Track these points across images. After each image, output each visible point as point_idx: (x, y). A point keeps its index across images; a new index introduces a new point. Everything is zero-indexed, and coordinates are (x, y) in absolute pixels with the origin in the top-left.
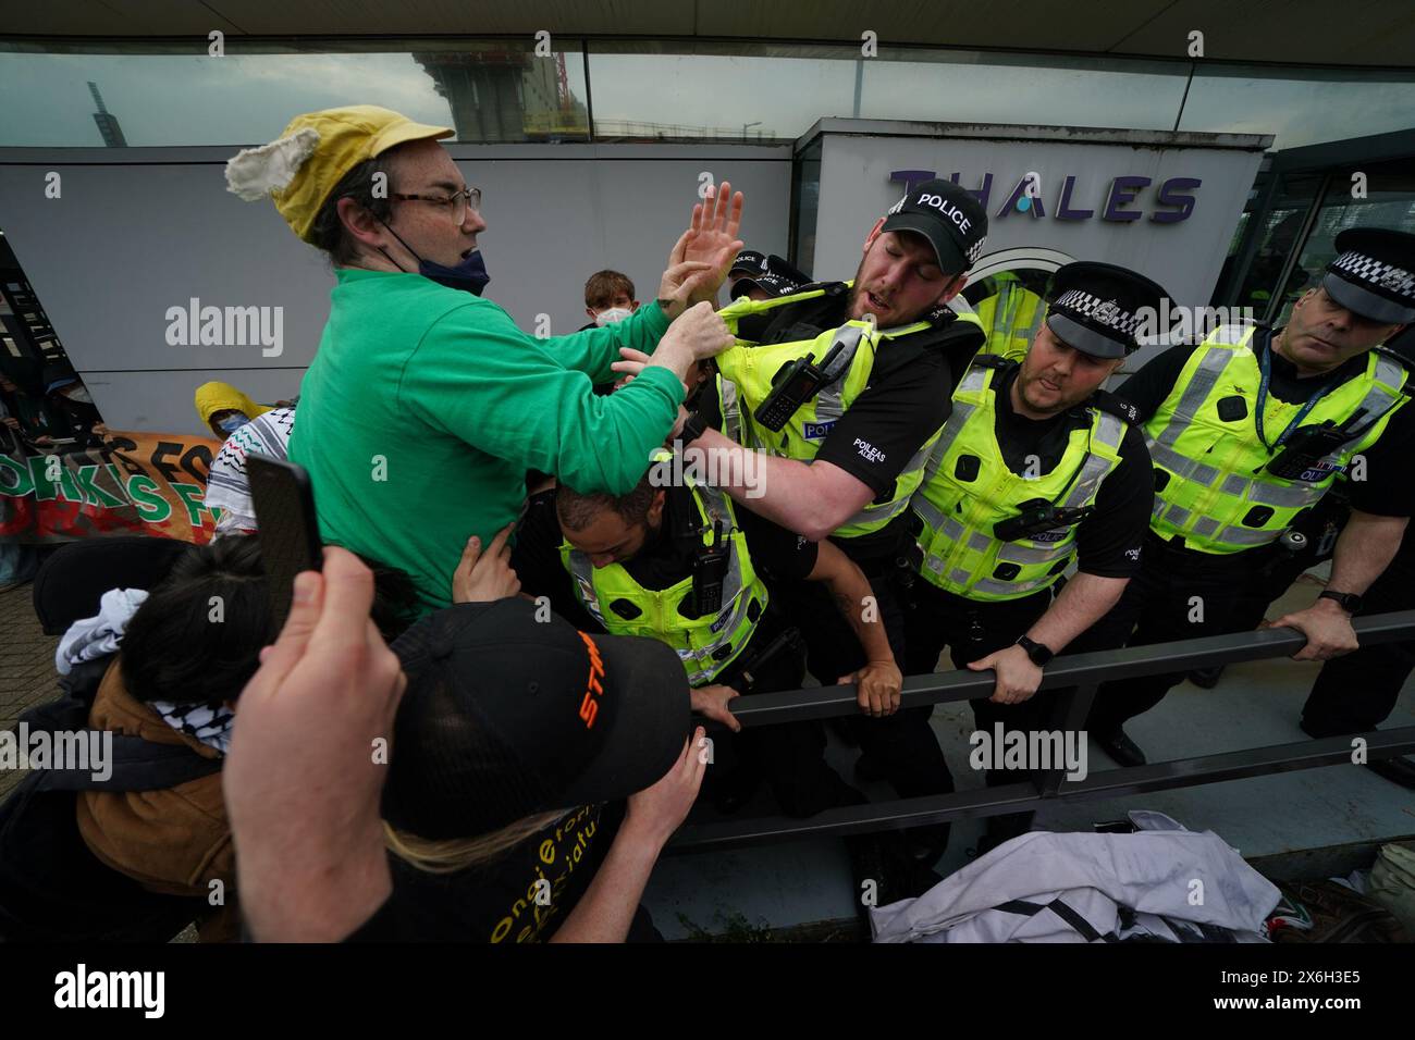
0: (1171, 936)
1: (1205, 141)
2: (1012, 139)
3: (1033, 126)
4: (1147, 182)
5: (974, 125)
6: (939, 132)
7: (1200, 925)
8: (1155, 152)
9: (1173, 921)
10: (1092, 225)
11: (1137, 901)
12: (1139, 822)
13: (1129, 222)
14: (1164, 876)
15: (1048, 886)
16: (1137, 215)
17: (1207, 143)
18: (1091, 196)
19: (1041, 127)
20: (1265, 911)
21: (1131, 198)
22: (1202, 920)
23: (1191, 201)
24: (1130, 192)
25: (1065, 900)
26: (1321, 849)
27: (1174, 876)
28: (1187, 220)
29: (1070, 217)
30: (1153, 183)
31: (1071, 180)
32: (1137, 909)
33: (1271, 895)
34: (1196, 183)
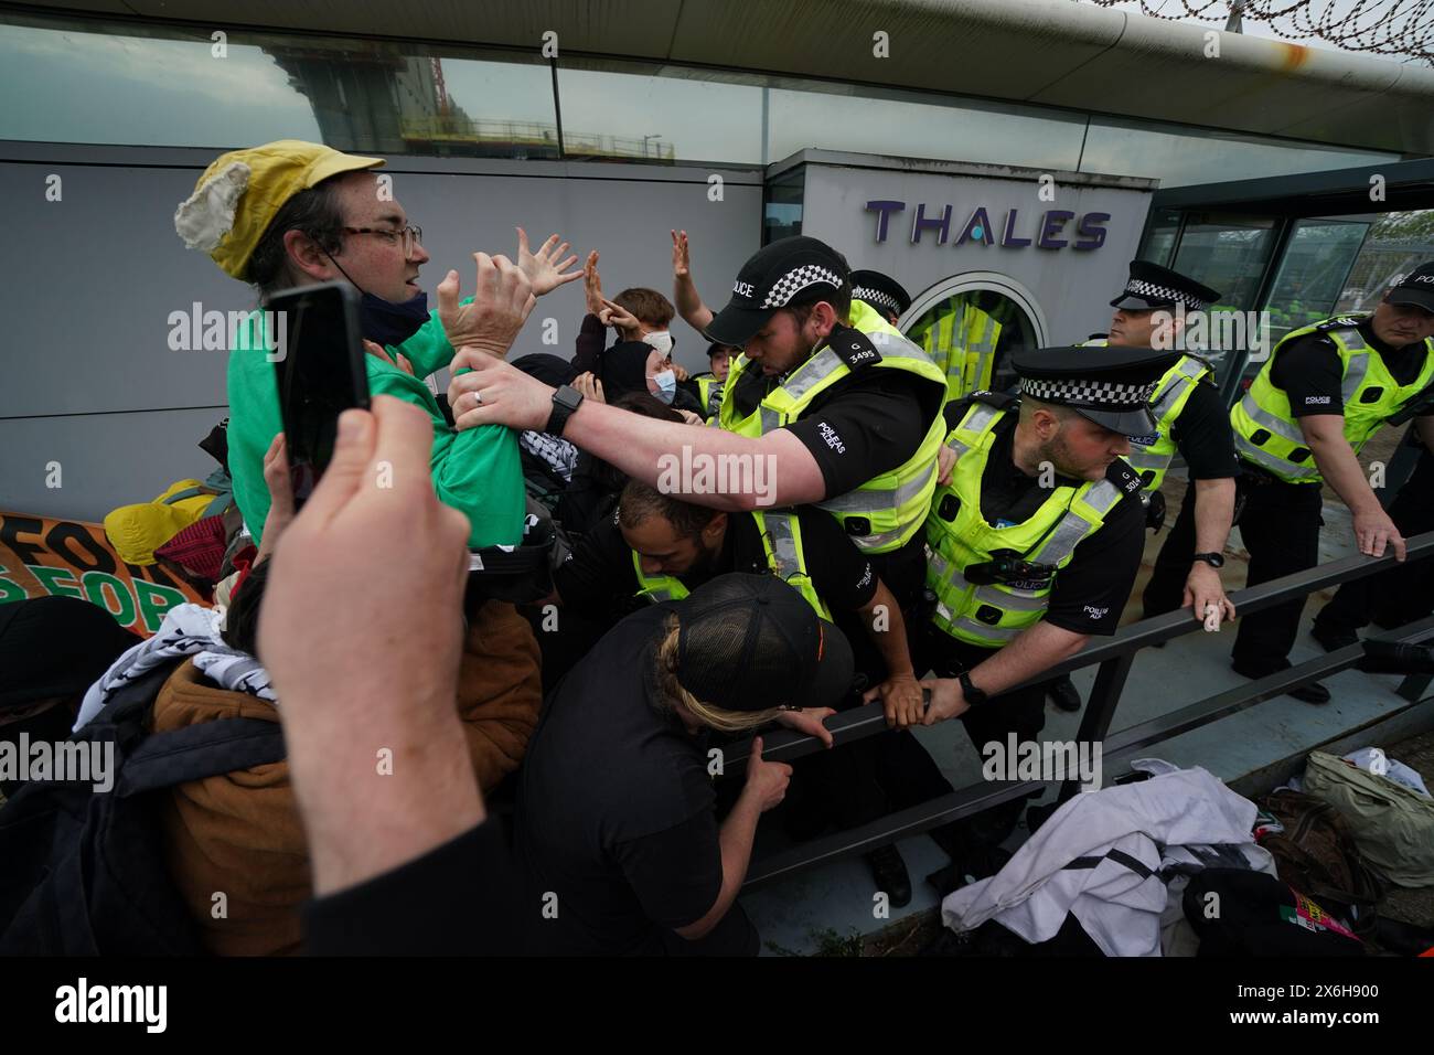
0: (1193, 860)
1: (1112, 182)
2: (967, 175)
3: (984, 164)
4: (1071, 215)
5: (936, 161)
6: (907, 167)
7: (1213, 846)
8: (1075, 190)
9: (1196, 848)
10: (1030, 251)
11: (1167, 837)
12: (1152, 769)
13: (1058, 249)
14: (1181, 809)
15: (1104, 839)
16: (1064, 244)
17: (1111, 183)
18: (1028, 228)
19: (990, 165)
20: (1250, 824)
21: (1059, 229)
22: (1215, 841)
23: (1103, 232)
24: (1057, 224)
25: (1120, 848)
26: (1272, 765)
27: (1189, 809)
28: (1100, 249)
29: (1014, 245)
30: (1076, 217)
31: (1014, 213)
32: (1169, 843)
33: (1251, 809)
34: (1106, 217)
